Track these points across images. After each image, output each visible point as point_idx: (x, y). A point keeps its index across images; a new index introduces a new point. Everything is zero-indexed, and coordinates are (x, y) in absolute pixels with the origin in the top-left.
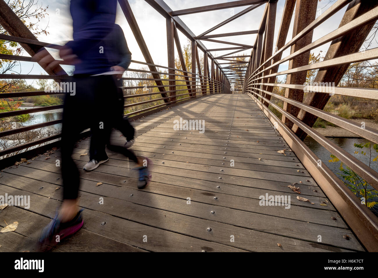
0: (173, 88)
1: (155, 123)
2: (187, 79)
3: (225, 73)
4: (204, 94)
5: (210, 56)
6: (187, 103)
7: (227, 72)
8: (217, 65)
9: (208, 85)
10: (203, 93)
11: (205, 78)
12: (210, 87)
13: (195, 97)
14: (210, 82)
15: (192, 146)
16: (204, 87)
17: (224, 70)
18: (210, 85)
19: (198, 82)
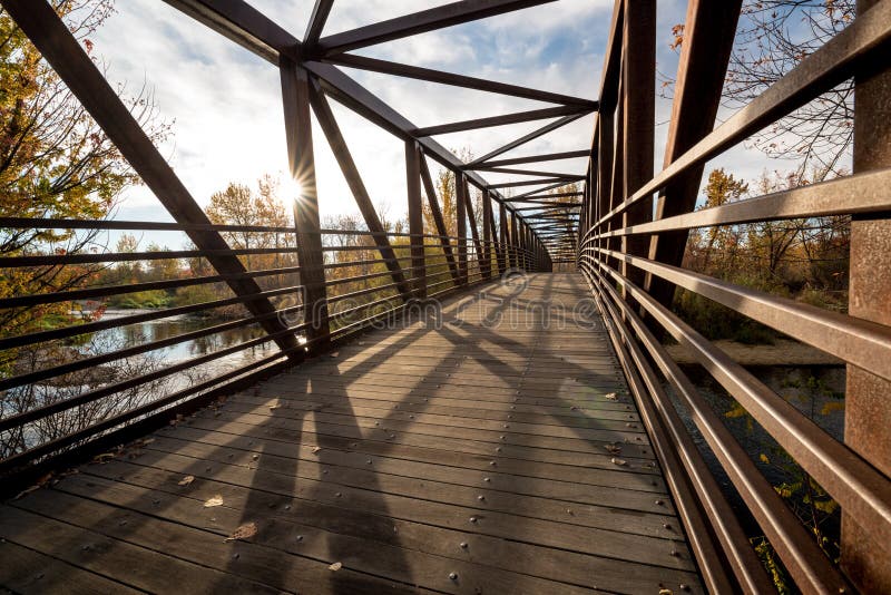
0: (420, 272)
1: (390, 346)
2: (448, 250)
3: (532, 227)
4: (487, 278)
5: (497, 198)
6: (450, 301)
7: (538, 225)
8: (513, 212)
9: (493, 256)
10: (484, 275)
11: (487, 244)
12: (499, 261)
13: (466, 286)
14: (497, 251)
15: (460, 389)
16: (484, 263)
17: (529, 221)
18: (498, 256)
19: (472, 254)
